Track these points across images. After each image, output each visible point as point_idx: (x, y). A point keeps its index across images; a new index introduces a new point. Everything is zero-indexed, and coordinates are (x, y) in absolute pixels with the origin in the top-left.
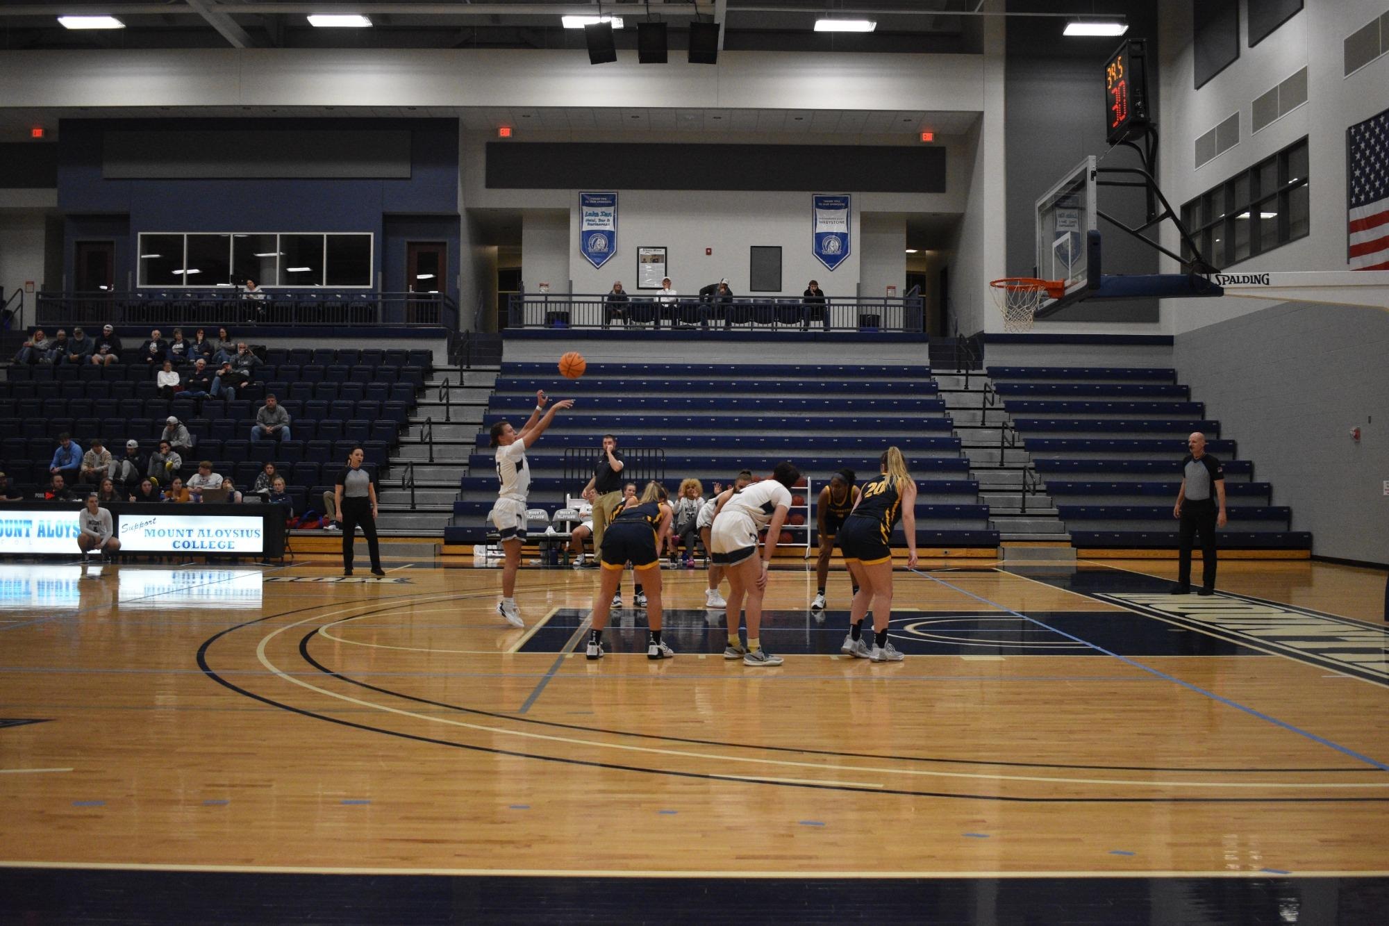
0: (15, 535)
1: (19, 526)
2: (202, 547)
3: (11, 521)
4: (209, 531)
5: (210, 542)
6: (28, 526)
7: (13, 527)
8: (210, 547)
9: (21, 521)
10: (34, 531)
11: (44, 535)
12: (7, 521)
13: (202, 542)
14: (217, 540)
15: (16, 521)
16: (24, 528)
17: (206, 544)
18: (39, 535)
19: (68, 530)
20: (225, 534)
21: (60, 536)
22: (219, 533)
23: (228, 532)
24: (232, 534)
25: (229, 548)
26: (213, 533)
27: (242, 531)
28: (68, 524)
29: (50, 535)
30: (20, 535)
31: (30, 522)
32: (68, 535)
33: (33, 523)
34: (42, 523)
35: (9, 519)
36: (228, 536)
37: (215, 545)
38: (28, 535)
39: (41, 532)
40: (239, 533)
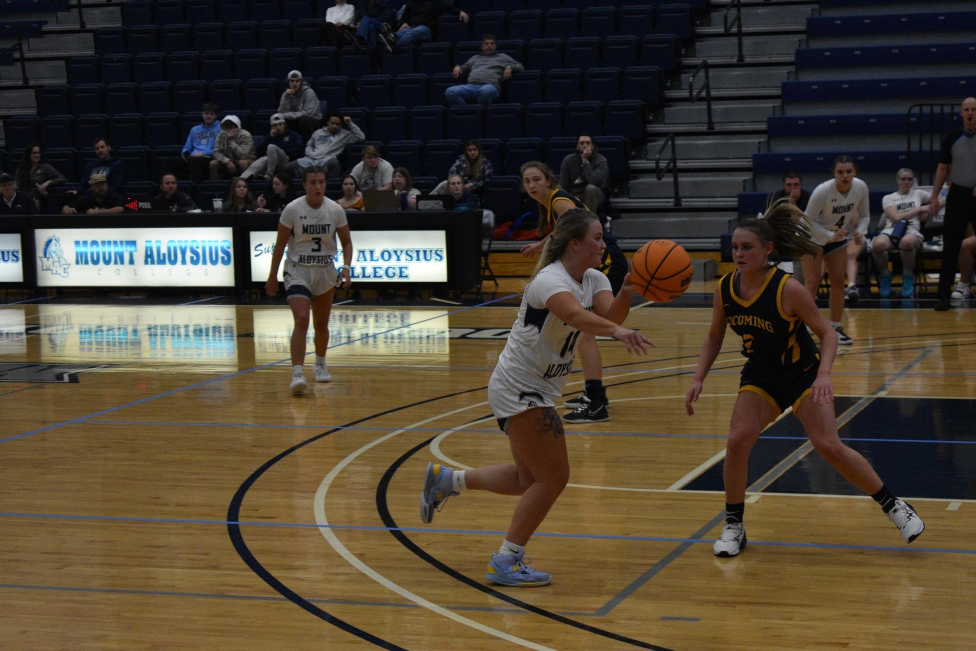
0: (116, 263)
1: (119, 249)
2: (364, 276)
3: (109, 242)
4: (372, 252)
5: (375, 268)
6: (130, 248)
7: (113, 249)
8: (375, 276)
9: (122, 242)
10: (140, 256)
11: (153, 263)
12: (103, 243)
13: (364, 269)
14: (384, 264)
15: (115, 243)
16: (126, 250)
17: (369, 271)
18: (146, 262)
19: (183, 252)
20: (394, 257)
21: (173, 262)
22: (386, 256)
23: (399, 253)
24: (403, 257)
25: (401, 276)
26: (377, 254)
27: (418, 252)
28: (183, 245)
29: (162, 262)
30: (122, 262)
31: (134, 243)
32: (184, 262)
33: (138, 244)
34: (149, 245)
35: (106, 239)
36: (398, 259)
37: (381, 272)
38: (132, 262)
39: (149, 258)
40: (414, 255)
